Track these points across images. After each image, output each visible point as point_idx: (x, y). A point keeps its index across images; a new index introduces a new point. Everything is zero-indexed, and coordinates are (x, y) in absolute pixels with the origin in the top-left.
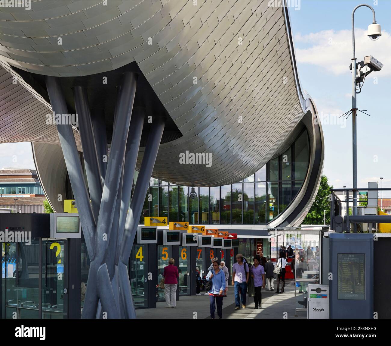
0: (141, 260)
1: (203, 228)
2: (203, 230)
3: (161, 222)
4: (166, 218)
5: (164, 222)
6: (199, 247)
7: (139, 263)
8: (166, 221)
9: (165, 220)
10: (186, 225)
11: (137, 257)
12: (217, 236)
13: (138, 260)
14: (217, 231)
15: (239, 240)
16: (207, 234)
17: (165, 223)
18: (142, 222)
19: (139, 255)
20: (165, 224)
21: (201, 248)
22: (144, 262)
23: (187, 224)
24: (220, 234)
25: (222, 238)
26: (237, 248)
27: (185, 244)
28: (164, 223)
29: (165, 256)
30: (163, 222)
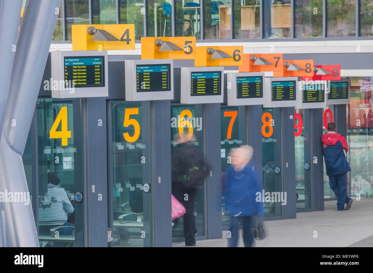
0: (65, 143)
1: (237, 53)
2: (237, 58)
3: (117, 40)
4: (131, 28)
5: (125, 38)
6: (230, 104)
7: (59, 150)
8: (132, 35)
9: (127, 32)
10: (188, 44)
11: (53, 134)
12: (282, 73)
13: (57, 142)
14: (279, 58)
15: (347, 83)
16: (253, 67)
17: (128, 41)
18: (67, 37)
19: (59, 129)
20: (128, 43)
21: (235, 108)
22: (72, 150)
23: (191, 42)
24: (291, 68)
25: (295, 79)
26: (339, 106)
27: (187, 98)
28: (124, 40)
29: (131, 131)
30: (122, 40)
